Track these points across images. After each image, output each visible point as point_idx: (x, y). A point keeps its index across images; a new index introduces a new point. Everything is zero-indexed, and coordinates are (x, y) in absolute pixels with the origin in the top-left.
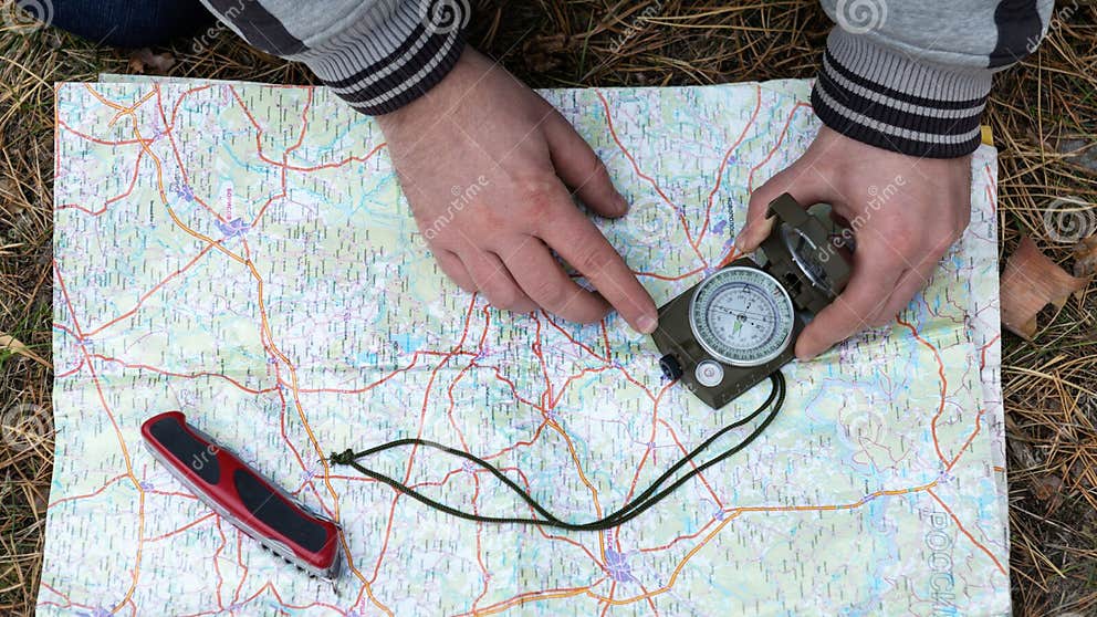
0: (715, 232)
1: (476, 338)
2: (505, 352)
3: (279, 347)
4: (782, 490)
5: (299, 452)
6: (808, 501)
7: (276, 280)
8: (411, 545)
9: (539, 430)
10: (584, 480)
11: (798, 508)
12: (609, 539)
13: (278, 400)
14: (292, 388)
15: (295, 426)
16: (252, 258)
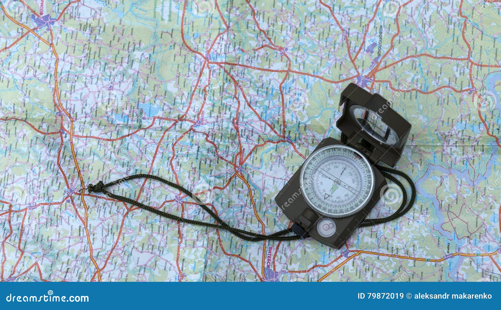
0: (368, 51)
1: (196, 109)
2: (214, 123)
3: (64, 106)
4: (390, 242)
5: (67, 176)
6: (407, 252)
7: (68, 59)
8: (132, 246)
9: (230, 179)
10: (257, 216)
11: (399, 257)
12: (269, 260)
13: (59, 140)
14: (70, 133)
15: (67, 159)
16: (54, 42)
